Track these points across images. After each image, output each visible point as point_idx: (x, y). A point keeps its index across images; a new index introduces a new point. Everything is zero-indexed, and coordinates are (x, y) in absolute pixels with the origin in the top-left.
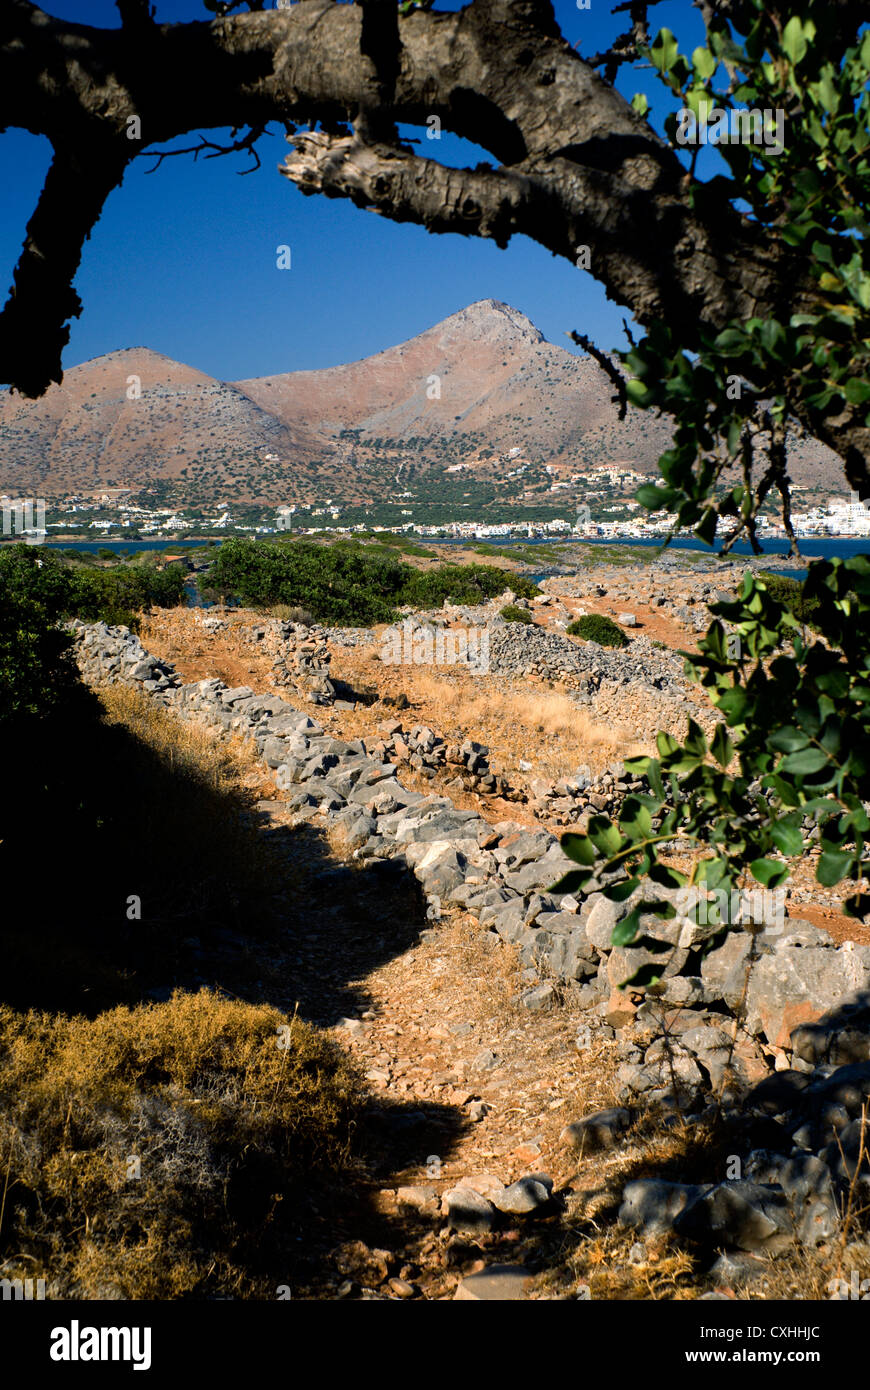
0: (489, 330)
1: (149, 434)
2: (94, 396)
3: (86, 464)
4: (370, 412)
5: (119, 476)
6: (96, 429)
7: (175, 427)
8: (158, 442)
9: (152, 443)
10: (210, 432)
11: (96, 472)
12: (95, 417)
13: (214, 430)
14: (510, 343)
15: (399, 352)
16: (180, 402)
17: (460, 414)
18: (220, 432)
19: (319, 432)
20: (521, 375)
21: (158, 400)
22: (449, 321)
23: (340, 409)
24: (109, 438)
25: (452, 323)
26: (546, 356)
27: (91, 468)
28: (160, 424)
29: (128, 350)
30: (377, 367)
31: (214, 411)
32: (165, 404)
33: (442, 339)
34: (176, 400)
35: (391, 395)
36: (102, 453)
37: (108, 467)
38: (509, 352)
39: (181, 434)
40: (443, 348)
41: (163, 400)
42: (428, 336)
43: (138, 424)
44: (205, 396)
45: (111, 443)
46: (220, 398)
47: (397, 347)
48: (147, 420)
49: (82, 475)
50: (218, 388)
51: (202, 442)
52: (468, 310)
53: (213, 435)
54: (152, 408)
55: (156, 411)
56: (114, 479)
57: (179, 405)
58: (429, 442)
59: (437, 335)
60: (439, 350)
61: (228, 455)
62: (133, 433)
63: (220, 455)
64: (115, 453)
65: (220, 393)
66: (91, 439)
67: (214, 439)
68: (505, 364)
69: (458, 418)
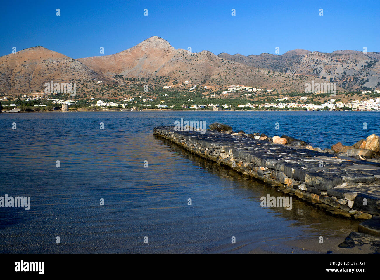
0: (158, 45)
1: (48, 74)
2: (25, 61)
3: (25, 84)
4: (123, 70)
5: (40, 89)
6: (28, 72)
7: (57, 72)
8: (52, 77)
9: (50, 78)
10: (72, 74)
11: (30, 87)
12: (26, 69)
13: (73, 73)
14: (167, 49)
15: (129, 51)
16: (58, 64)
17: (156, 70)
18: (76, 74)
19: (108, 75)
20: (175, 58)
21: (50, 63)
22: (144, 42)
23: (113, 68)
24: (33, 76)
25: (145, 43)
26: (182, 52)
27: (28, 86)
28: (52, 71)
29: (36, 47)
30: (122, 56)
31: (72, 67)
32: (52, 65)
33: (143, 48)
34: (57, 63)
35: (129, 64)
36: (31, 81)
37: (34, 86)
38: (167, 52)
39: (61, 75)
40: (143, 50)
41: (52, 63)
42: (138, 46)
43: (43, 71)
44: (67, 62)
45: (34, 77)
46: (73, 63)
47: (128, 50)
48: (46, 70)
49: (25, 88)
50: (72, 60)
51: (70, 77)
52: (150, 39)
53: (73, 75)
54: (48, 66)
55: (49, 67)
56: (38, 90)
57: (58, 65)
58: (149, 79)
59: (141, 47)
60: (142, 51)
61: (82, 81)
62: (42, 74)
63: (79, 81)
64: (36, 81)
65: (73, 61)
66: (26, 76)
67: (74, 76)
68: (167, 55)
69: (156, 72)
